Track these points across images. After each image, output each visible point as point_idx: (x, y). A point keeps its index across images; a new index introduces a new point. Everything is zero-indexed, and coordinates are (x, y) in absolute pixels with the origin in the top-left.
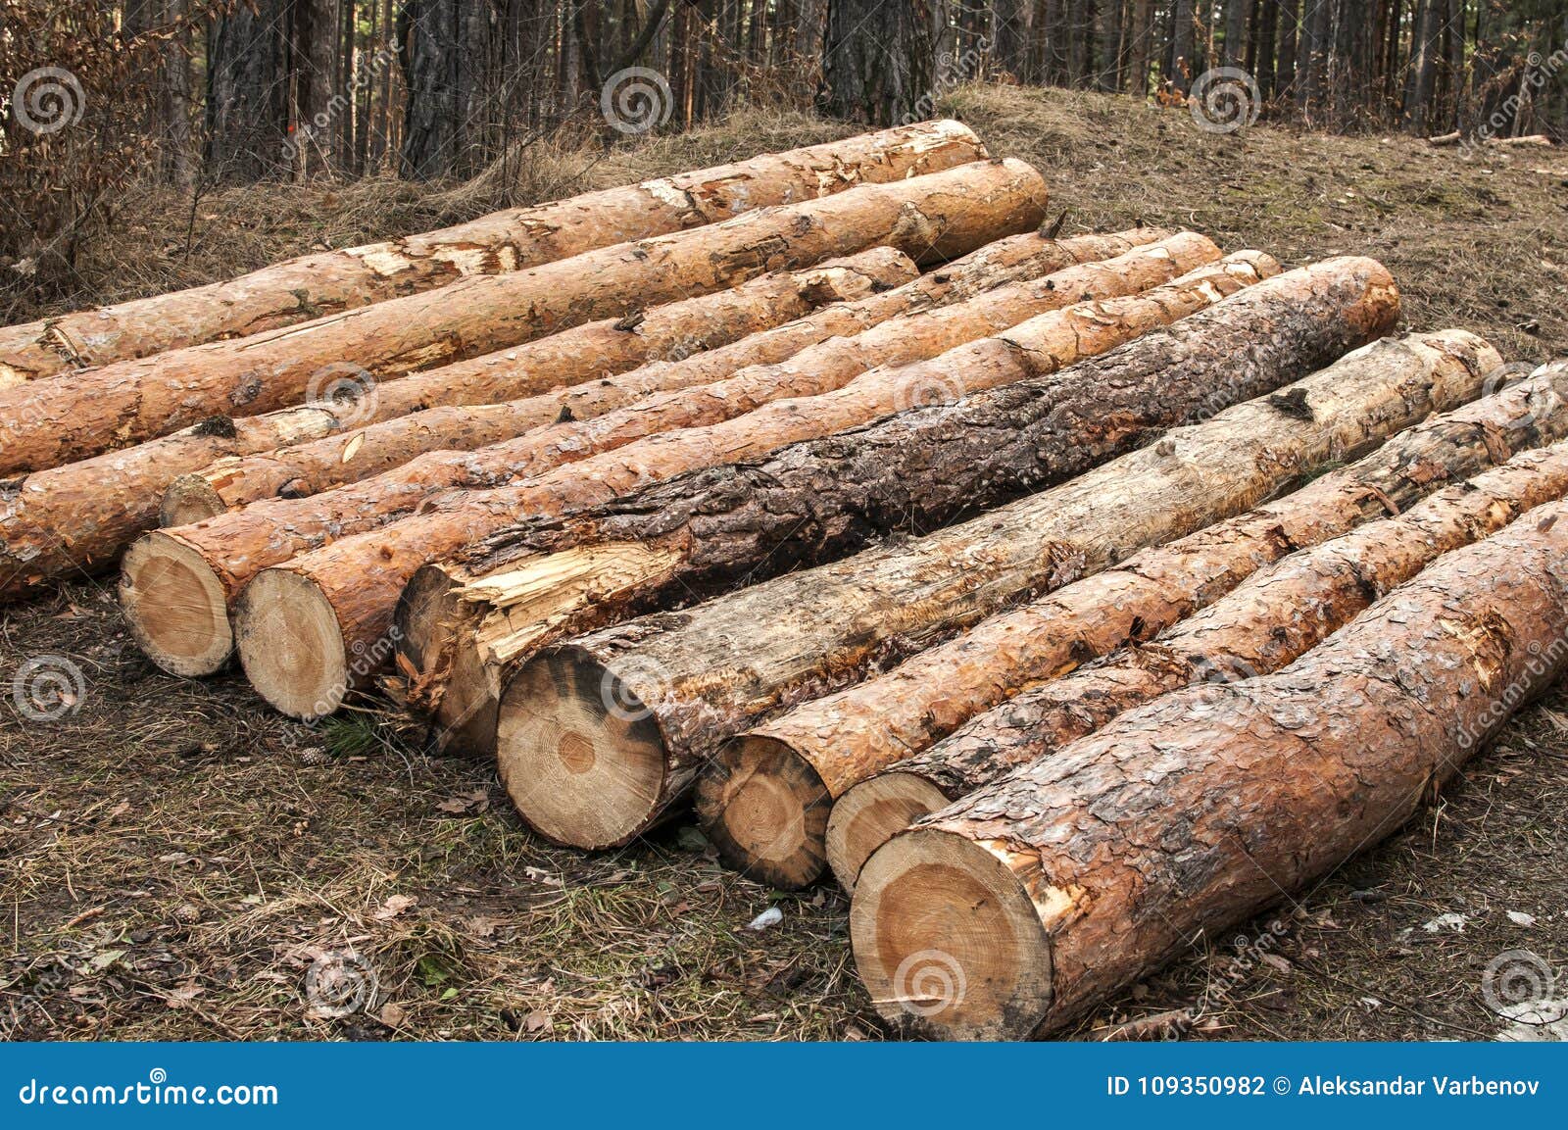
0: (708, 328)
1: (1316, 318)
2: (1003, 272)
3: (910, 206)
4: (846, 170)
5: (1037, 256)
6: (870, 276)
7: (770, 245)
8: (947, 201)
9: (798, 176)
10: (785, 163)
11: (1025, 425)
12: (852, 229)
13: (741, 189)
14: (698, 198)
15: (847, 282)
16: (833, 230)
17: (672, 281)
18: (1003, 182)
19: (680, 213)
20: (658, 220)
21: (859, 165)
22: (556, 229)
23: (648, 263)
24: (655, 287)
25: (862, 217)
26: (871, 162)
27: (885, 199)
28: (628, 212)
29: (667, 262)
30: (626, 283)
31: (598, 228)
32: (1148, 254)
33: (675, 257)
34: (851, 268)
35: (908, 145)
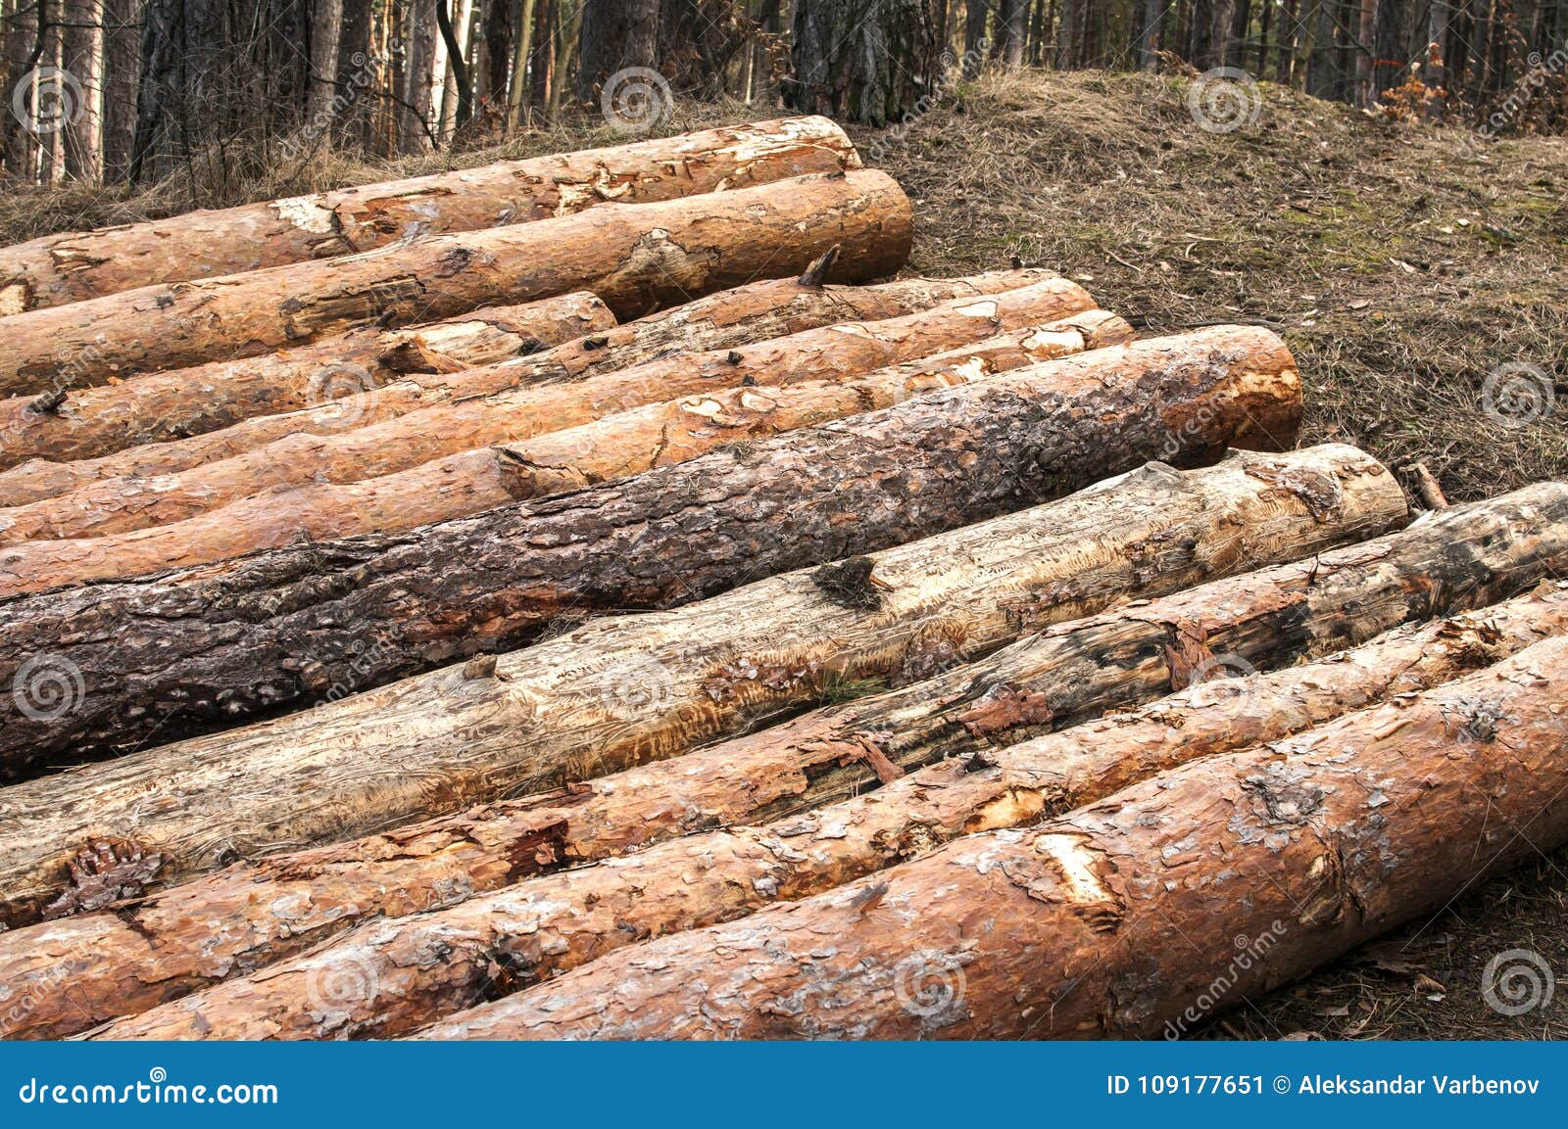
0: (198, 407)
1: (1091, 423)
2: (710, 334)
3: (656, 234)
4: (612, 183)
5: (778, 311)
6: (522, 334)
7: (394, 288)
8: (726, 228)
9: (527, 191)
10: (517, 174)
11: (268, 615)
12: (548, 266)
13: (429, 210)
14: (349, 221)
15: (480, 342)
16: (511, 268)
17: (206, 336)
18: (834, 202)
19: (314, 240)
20: (275, 249)
21: (635, 177)
22: (100, 262)
23: (170, 313)
24: (173, 345)
25: (569, 250)
26: (658, 173)
27: (622, 225)
28: (232, 239)
29: (204, 311)
30: (123, 342)
31: (173, 261)
32: (961, 311)
33: (219, 306)
34: (495, 323)
35: (728, 150)
